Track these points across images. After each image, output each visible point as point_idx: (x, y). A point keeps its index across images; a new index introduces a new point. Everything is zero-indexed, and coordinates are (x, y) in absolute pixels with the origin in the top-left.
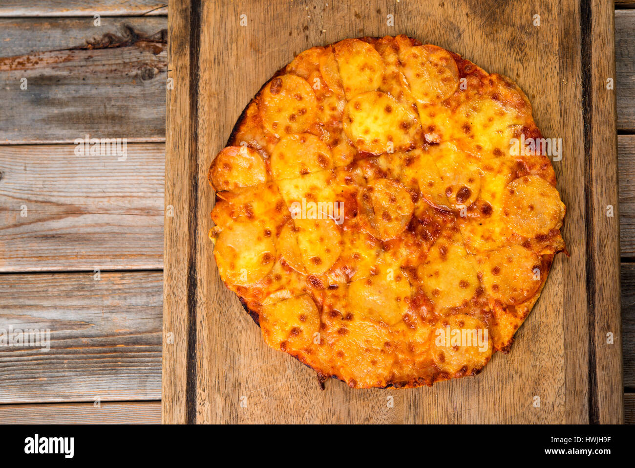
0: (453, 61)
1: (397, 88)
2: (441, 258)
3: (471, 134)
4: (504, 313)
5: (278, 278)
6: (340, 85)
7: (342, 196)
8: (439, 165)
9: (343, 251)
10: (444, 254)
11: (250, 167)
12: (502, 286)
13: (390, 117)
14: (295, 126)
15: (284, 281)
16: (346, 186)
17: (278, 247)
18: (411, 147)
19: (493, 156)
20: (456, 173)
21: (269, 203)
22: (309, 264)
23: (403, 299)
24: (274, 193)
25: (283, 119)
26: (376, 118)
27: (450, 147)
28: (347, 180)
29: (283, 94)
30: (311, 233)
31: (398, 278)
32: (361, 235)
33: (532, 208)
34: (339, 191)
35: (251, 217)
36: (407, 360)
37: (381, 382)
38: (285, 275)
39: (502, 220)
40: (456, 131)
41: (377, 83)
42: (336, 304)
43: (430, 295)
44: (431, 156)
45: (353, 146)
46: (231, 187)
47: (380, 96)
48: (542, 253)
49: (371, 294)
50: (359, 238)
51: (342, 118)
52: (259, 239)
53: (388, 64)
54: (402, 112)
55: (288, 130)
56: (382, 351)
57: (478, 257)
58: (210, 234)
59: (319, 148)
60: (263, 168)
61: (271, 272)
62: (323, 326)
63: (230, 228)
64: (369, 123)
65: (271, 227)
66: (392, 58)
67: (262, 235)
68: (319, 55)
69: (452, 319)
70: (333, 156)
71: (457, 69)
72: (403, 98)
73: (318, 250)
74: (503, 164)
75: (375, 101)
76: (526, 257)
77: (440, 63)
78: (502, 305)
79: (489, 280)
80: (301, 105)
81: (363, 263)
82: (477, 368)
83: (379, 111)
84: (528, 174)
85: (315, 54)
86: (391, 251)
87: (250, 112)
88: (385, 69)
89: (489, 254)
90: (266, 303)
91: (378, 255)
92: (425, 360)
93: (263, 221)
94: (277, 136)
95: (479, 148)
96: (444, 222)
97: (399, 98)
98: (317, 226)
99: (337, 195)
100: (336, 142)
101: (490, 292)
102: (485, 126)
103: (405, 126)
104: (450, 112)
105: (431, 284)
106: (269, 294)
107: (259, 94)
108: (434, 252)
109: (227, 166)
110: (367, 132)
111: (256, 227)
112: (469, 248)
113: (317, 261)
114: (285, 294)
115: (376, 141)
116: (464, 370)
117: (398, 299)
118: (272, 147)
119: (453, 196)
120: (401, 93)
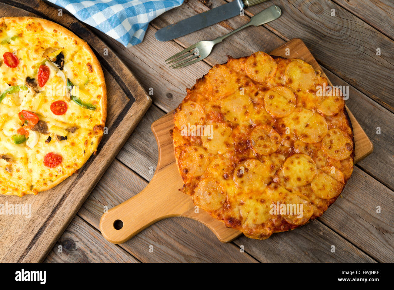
1: (304, 191)
2: (227, 142)
3: (259, 201)
6: (326, 172)
7: (285, 130)
8: (260, 177)
10: (227, 145)
13: (295, 177)
14: (327, 140)
15: (276, 79)
17: (290, 89)
21: (309, 102)
23: (227, 113)
24: (311, 107)
25: (334, 138)
26: (300, 172)
27: (262, 188)
28: (289, 138)
30: (283, 105)
31: (236, 119)
33: (209, 194)
34: (288, 131)
35: (311, 91)
38: (279, 82)
39: (217, 178)
40: (266, 196)
41: (313, 186)
42: (249, 89)
43: (219, 124)
44: (266, 178)
45: (299, 153)
47: (307, 182)
49: (240, 104)
50: (264, 120)
51: (313, 159)
53: (316, 198)
54: (293, 184)
55: (329, 136)
56: (217, 88)
57: (213, 156)
58: (319, 71)
59: (311, 140)
62: (246, 77)
63: (314, 80)
64: (301, 167)
66: (317, 202)
67: (300, 88)
69: (202, 123)
70: (303, 142)
71: (288, 222)
72: (297, 190)
73: (275, 102)
74: (236, 201)
76: (194, 173)
79: (201, 151)
80: (333, 150)
81: (254, 113)
83: (302, 175)
84: (222, 207)
85: (347, 175)
86: (247, 127)
87: (349, 129)
88: (315, 195)
89: (210, 161)
90: (275, 66)
91: (251, 120)
92: (198, 99)
93: (305, 93)
94: (331, 130)
95: (251, 198)
96: (238, 157)
97: (299, 188)
98: (284, 110)
100: (306, 148)
102: (256, 209)
103: (287, 179)
105: (222, 128)
106: (278, 69)
107: (353, 140)
108: (231, 142)
110: (299, 163)
111: (305, 88)
113: (271, 97)
115: (292, 163)
116: (181, 108)
117: (229, 111)
118: (329, 124)
120: (300, 191)
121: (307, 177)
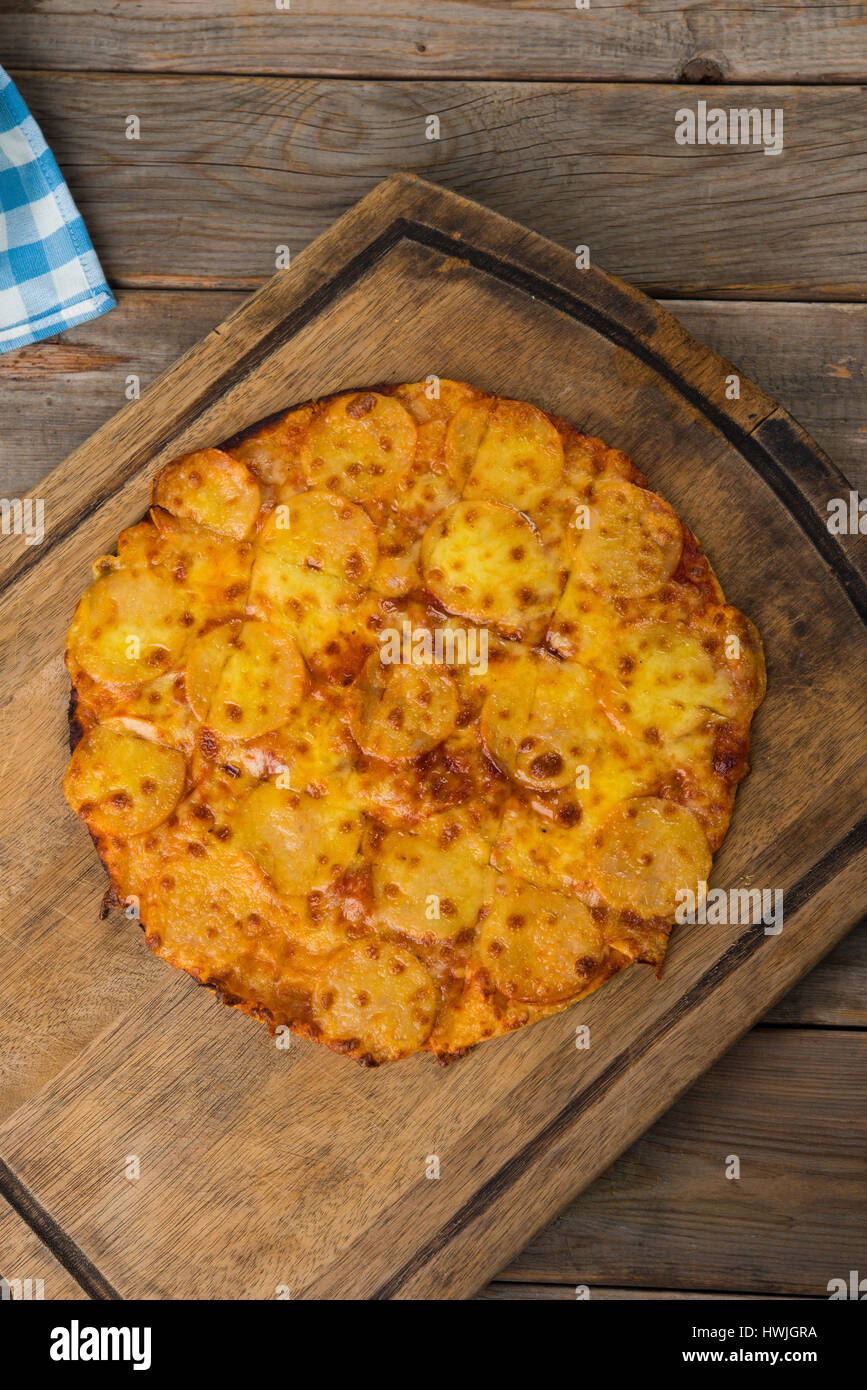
0: (679, 545)
1: (555, 530)
2: (440, 841)
3: (629, 678)
4: (482, 998)
5: (155, 699)
6: (467, 466)
7: (348, 639)
8: (540, 692)
9: (288, 725)
10: (448, 839)
11: (233, 502)
12: (507, 955)
13: (514, 567)
14: (349, 483)
15: (160, 709)
16: (364, 627)
17: (188, 651)
18: (515, 635)
19: (640, 735)
20: (559, 723)
21: (223, 575)
22: (218, 710)
23: (330, 864)
24: (242, 564)
25: (337, 462)
26: (488, 555)
27: (577, 677)
28: (372, 619)
29: (365, 424)
30: (257, 663)
31: (347, 826)
32: (334, 720)
33: (649, 860)
34: (350, 627)
35: (179, 579)
36: (269, 965)
37: (202, 970)
38: (168, 701)
39: (584, 847)
40: (605, 659)
41: (530, 499)
42: (217, 801)
43: (379, 887)
44: (538, 670)
45: (421, 573)
46: (180, 512)
47: (519, 524)
48: (612, 946)
49: (285, 823)
50: (328, 722)
51: (433, 519)
52: (167, 620)
53: (566, 482)
54: (537, 572)
55: (333, 484)
56: (239, 924)
57: (501, 880)
58: (98, 562)
59: (363, 542)
60: (252, 516)
61: (148, 683)
62: (172, 821)
63: (135, 574)
64: (472, 556)
65: (200, 614)
66: (580, 477)
67: (176, 617)
68: (465, 401)
69: (388, 950)
70: (377, 568)
71: (676, 563)
72: (555, 553)
73: (250, 700)
74: (650, 759)
75: (505, 528)
76: (583, 935)
77: (655, 535)
78: (487, 983)
79: (495, 928)
80: (381, 458)
81: (306, 765)
82: (376, 1056)
83: (501, 548)
84: (681, 801)
85: (460, 395)
86: (366, 776)
87: (294, 418)
88: (558, 488)
89: (524, 886)
90: (111, 724)
91: (339, 768)
92: (298, 985)
93: (193, 597)
94: (311, 481)
95: (626, 709)
96: (486, 788)
97: (548, 547)
98: (275, 659)
99: (341, 633)
100: (396, 551)
101: (482, 949)
102: (661, 681)
103: (527, 597)
104: (617, 621)
105: (392, 871)
106: (121, 713)
107: (329, 399)
108: (435, 825)
109: (198, 478)
110: (458, 566)
111: (175, 600)
112: (499, 855)
113: (235, 713)
114: (147, 730)
115: (463, 590)
116: (350, 1043)
117: (322, 859)
118: (289, 492)
119: (531, 755)
120: (557, 542)
121: (504, 529)
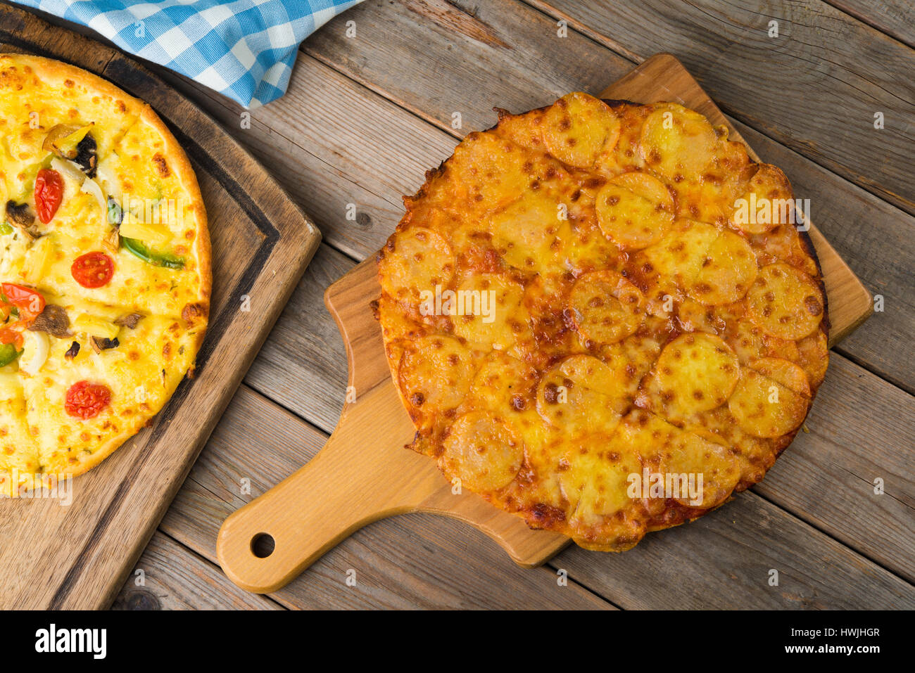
1: (713, 424)
2: (513, 319)
3: (605, 457)
4: (408, 332)
5: (629, 153)
6: (763, 372)
7: (653, 278)
8: (602, 398)
9: (601, 234)
10: (515, 325)
13: (689, 390)
14: (759, 293)
15: (622, 155)
16: (659, 290)
17: (658, 177)
18: (644, 387)
20: (580, 406)
21: (706, 205)
23: (507, 249)
24: (713, 218)
25: (775, 287)
26: (700, 376)
27: (609, 426)
28: (665, 295)
31: (530, 262)
33: (481, 451)
34: (661, 280)
35: (710, 177)
36: (449, 205)
37: (454, 164)
38: (627, 162)
39: (496, 410)
40: (620, 444)
41: (734, 409)
42: (557, 185)
43: (488, 277)
44: (617, 398)
45: (694, 332)
46: (753, 183)
47: (719, 400)
48: (429, 419)
49: (538, 225)
50: (600, 259)
51: (729, 343)
53: (745, 437)
54: (685, 407)
55: (762, 282)
56: (477, 189)
57: (482, 356)
59: (719, 297)
61: (639, 150)
62: (547, 157)
63: (714, 150)
64: (700, 365)
66: (749, 447)
67: (682, 172)
68: (812, 376)
69: (447, 276)
70: (700, 303)
72: (697, 421)
73: (622, 211)
74: (548, 462)
75: (718, 390)
76: (440, 402)
79: (451, 347)
80: (776, 317)
81: (574, 242)
83: (704, 385)
84: (515, 481)
86: (560, 279)
87: (811, 262)
88: (742, 431)
89: (476, 370)
92: (433, 222)
93: (695, 184)
94: (766, 269)
95: (584, 452)
96: (544, 354)
97: (701, 417)
98: (647, 230)
99: (659, 274)
100: (709, 317)
101: (440, 337)
102: (600, 478)
103: (668, 397)
104: (644, 454)
105: (497, 287)
106: (622, 131)
107: (822, 288)
109: (773, 195)
110: (695, 356)
111: (693, 173)
113: (613, 202)
115: (678, 356)
116: (392, 247)
117: (511, 244)
118: (759, 254)
120: (704, 424)
121: (717, 388)
